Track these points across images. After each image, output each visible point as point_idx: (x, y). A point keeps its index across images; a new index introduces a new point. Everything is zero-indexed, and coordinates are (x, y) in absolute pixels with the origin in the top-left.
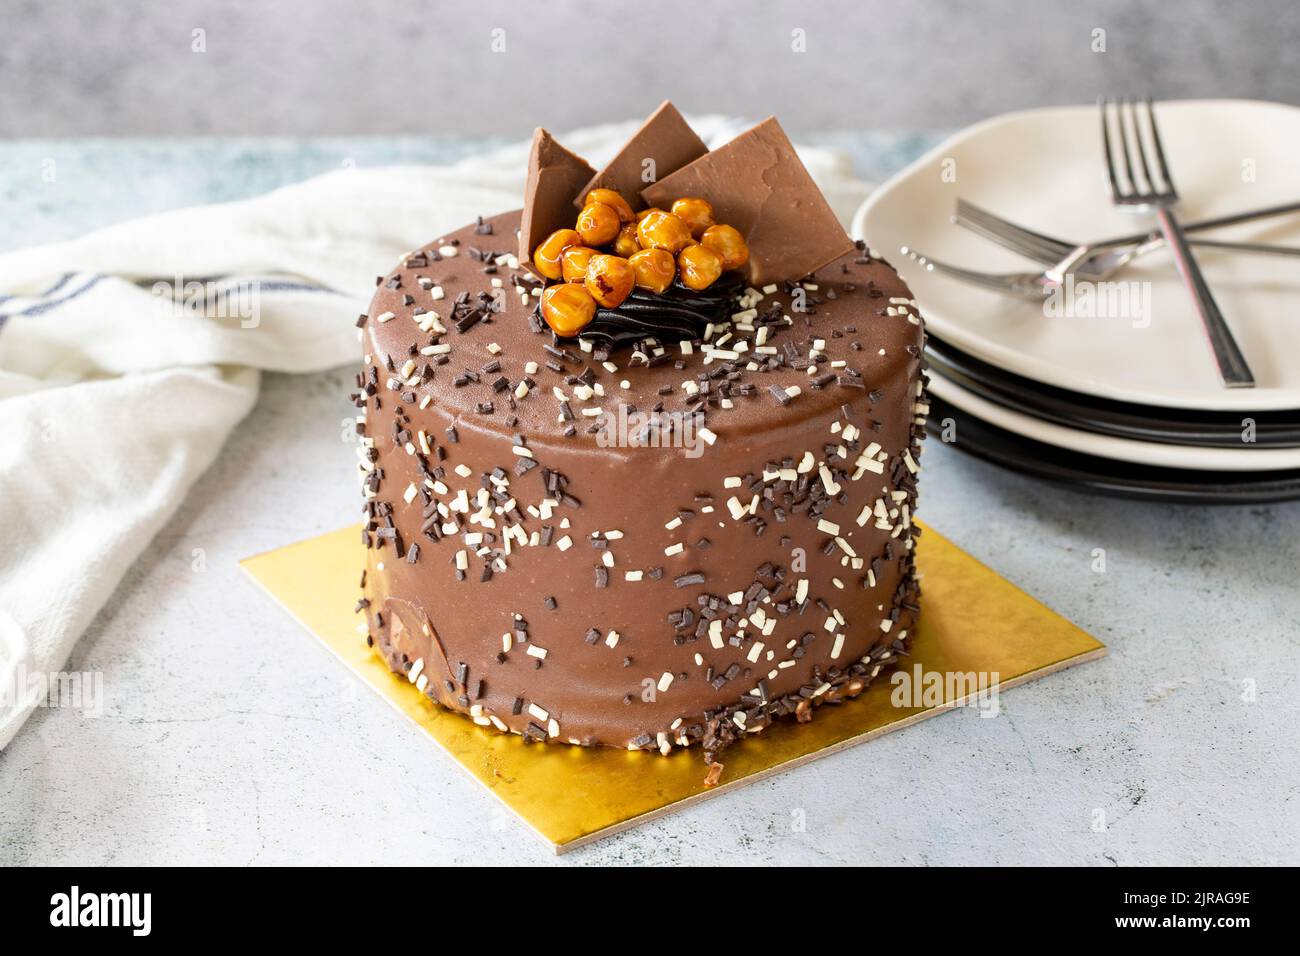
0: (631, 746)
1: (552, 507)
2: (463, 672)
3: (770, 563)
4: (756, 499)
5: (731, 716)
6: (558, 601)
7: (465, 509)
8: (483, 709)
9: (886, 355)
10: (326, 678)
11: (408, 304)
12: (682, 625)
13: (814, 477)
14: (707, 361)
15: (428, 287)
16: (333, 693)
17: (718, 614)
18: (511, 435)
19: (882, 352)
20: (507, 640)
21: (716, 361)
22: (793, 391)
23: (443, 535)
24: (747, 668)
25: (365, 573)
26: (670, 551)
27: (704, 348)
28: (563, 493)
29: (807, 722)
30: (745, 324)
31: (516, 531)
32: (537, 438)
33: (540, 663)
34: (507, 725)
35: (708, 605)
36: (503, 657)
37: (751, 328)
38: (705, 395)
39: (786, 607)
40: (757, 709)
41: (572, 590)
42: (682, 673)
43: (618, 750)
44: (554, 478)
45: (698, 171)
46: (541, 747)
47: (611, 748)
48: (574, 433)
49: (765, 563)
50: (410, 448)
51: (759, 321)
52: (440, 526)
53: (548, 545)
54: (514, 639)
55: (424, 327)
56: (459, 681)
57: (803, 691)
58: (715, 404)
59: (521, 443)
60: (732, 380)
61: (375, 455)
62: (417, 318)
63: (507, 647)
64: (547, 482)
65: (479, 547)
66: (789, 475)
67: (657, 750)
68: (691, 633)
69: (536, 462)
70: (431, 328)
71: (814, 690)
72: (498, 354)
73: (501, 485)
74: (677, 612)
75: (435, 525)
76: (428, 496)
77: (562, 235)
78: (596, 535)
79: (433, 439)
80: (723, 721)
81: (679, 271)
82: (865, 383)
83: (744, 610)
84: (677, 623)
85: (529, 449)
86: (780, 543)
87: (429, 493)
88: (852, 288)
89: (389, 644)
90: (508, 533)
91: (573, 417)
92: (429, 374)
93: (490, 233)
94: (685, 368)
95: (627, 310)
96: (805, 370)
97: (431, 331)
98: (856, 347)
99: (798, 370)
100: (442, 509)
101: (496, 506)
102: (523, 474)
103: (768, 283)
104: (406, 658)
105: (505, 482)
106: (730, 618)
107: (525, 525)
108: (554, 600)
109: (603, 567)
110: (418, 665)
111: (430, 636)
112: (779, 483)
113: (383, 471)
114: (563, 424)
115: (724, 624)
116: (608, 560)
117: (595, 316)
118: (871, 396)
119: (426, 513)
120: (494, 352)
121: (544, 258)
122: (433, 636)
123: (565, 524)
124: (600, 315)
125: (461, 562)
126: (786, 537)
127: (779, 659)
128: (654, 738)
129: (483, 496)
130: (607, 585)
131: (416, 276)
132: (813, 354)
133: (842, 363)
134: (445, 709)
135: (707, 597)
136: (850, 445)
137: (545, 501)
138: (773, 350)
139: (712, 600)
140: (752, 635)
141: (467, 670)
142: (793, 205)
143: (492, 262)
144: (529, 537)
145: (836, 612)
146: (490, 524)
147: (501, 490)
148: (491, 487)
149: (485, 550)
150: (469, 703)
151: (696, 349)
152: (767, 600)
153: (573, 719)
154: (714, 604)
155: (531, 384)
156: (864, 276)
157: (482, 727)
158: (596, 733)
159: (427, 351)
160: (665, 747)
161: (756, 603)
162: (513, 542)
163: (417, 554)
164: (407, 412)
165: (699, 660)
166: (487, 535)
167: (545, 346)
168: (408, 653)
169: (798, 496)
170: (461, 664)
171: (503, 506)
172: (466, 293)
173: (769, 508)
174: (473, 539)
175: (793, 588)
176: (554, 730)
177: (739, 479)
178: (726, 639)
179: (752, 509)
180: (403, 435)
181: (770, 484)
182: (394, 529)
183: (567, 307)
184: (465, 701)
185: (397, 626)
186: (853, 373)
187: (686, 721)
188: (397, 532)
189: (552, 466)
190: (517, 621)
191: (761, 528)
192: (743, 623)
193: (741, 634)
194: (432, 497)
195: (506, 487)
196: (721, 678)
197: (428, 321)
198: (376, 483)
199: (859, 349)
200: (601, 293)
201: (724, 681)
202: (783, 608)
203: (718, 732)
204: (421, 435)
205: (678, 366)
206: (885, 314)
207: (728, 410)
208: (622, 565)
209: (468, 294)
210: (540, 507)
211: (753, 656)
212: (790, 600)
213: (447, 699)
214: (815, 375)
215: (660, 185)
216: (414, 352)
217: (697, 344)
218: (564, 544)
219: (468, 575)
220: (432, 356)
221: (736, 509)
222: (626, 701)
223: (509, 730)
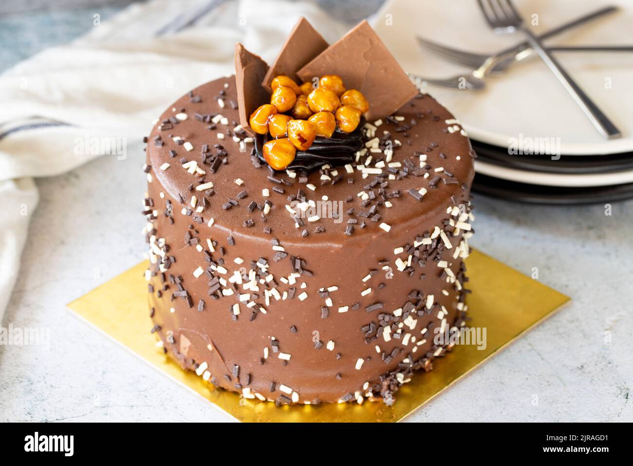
0: (340, 401)
1: (296, 279)
2: (237, 370)
3: (415, 290)
4: (410, 257)
5: (395, 377)
6: (298, 328)
7: (239, 282)
8: (251, 390)
9: (461, 160)
10: (144, 376)
11: (174, 156)
12: (370, 332)
13: (439, 239)
14: (365, 176)
15: (181, 143)
16: (152, 386)
17: (388, 323)
18: (270, 239)
19: (458, 158)
20: (266, 351)
21: (370, 176)
22: (423, 192)
23: (223, 296)
24: (402, 348)
25: (154, 310)
26: (364, 294)
27: (359, 168)
28: (303, 269)
29: (430, 371)
30: (375, 148)
31: (274, 292)
32: (286, 240)
33: (286, 361)
34: (264, 396)
35: (384, 319)
36: (263, 361)
37: (379, 151)
38: (375, 200)
39: (423, 312)
40: (407, 370)
41: (306, 321)
42: (367, 358)
43: (332, 404)
44: (298, 262)
45: (327, 57)
46: (286, 408)
47: (327, 403)
48: (308, 235)
49: (413, 291)
50: (199, 248)
51: (382, 145)
52: (221, 291)
53: (293, 298)
54: (270, 351)
55: (191, 171)
56: (235, 375)
57: (429, 355)
58: (381, 205)
59: (277, 244)
60: (384, 188)
61: (168, 248)
62: (185, 166)
63: (266, 356)
64: (294, 264)
65: (248, 302)
66: (427, 241)
67: (355, 402)
68: (374, 336)
69: (286, 253)
70: (196, 172)
71: (434, 353)
72: (242, 185)
73: (263, 267)
74: (367, 325)
75: (218, 291)
76: (212, 274)
77: (265, 108)
78: (322, 290)
79: (217, 243)
80: (391, 380)
81: (338, 122)
82: (458, 181)
83: (401, 319)
84: (367, 332)
85: (282, 246)
86: (420, 278)
87: (213, 273)
88: (422, 116)
89: (179, 353)
90: (268, 294)
91: (304, 224)
92: (208, 204)
93: (201, 101)
94: (354, 182)
95: (311, 150)
96: (423, 175)
97: (197, 174)
98: (443, 157)
99: (418, 176)
100: (223, 282)
101: (260, 279)
102: (278, 261)
103: (377, 120)
104: (194, 361)
105: (267, 266)
106: (393, 324)
107: (279, 288)
108: (295, 327)
109: (325, 307)
110: (204, 366)
111: (213, 350)
112: (422, 246)
113: (174, 258)
114: (299, 229)
115: (391, 327)
116: (329, 302)
117: (296, 156)
118: (463, 188)
119: (210, 284)
120: (240, 184)
121: (256, 123)
122: (215, 350)
123: (304, 286)
124: (298, 155)
125: (236, 310)
126: (422, 274)
127: (418, 340)
128: (353, 395)
129: (252, 274)
130: (328, 316)
131: (170, 136)
132: (422, 165)
133: (441, 169)
134: (222, 390)
135: (383, 315)
136: (455, 218)
137: (292, 274)
138: (398, 165)
139: (386, 316)
140: (405, 330)
141: (239, 368)
142: (383, 71)
143: (210, 122)
144: (281, 295)
145: (443, 308)
146: (257, 289)
147: (264, 270)
148: (257, 269)
149: (252, 304)
150: (242, 387)
151: (355, 168)
152: (413, 311)
153: (308, 390)
154: (387, 318)
155: (271, 204)
156: (425, 108)
157: (249, 399)
158: (320, 397)
159: (200, 188)
160: (360, 400)
161: (408, 313)
162: (271, 298)
163: (204, 306)
164: (197, 227)
165: (378, 349)
166: (254, 295)
167: (268, 177)
168: (195, 359)
169: (430, 251)
170: (236, 365)
171: (264, 279)
172: (206, 145)
173: (416, 260)
174: (244, 298)
175: (425, 301)
176: (295, 398)
177: (402, 248)
178: (392, 335)
179: (409, 263)
180: (194, 240)
181: (417, 248)
182: (185, 292)
183: (282, 154)
184: (239, 386)
185: (185, 343)
186: (449, 175)
187: (370, 383)
188: (187, 293)
189: (296, 255)
190: (273, 341)
191: (412, 273)
192: (401, 325)
193: (399, 331)
194: (214, 275)
195: (266, 268)
196: (389, 357)
197: (192, 167)
198: (169, 264)
199: (445, 158)
200: (300, 144)
201: (391, 358)
202: (421, 313)
203: (389, 387)
204: (209, 241)
205: (350, 182)
206: (448, 132)
207: (390, 208)
208: (337, 304)
209: (208, 146)
210: (289, 278)
211: (405, 342)
212: (423, 308)
213: (225, 384)
214: (429, 178)
215: (307, 68)
216: (193, 189)
217: (354, 166)
218: (303, 296)
219: (240, 317)
220: (204, 190)
221: (401, 265)
222: (338, 377)
223: (266, 400)
